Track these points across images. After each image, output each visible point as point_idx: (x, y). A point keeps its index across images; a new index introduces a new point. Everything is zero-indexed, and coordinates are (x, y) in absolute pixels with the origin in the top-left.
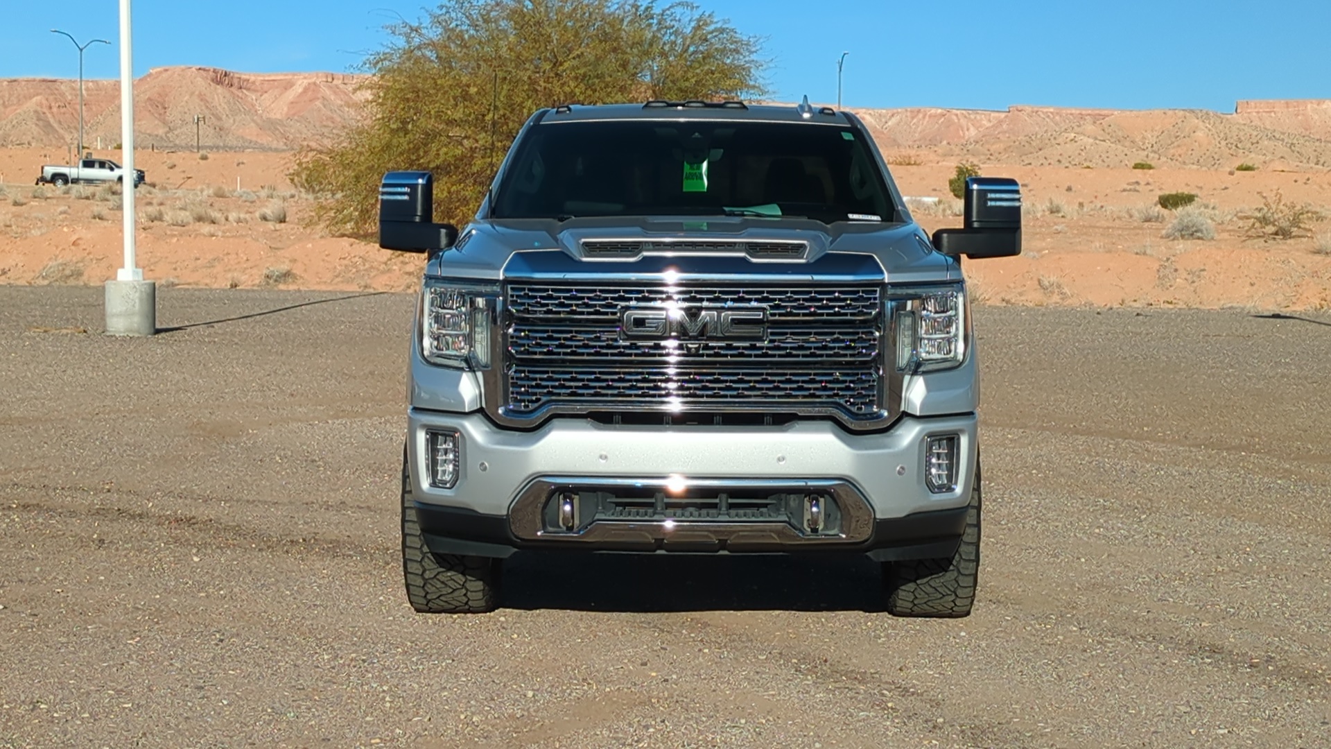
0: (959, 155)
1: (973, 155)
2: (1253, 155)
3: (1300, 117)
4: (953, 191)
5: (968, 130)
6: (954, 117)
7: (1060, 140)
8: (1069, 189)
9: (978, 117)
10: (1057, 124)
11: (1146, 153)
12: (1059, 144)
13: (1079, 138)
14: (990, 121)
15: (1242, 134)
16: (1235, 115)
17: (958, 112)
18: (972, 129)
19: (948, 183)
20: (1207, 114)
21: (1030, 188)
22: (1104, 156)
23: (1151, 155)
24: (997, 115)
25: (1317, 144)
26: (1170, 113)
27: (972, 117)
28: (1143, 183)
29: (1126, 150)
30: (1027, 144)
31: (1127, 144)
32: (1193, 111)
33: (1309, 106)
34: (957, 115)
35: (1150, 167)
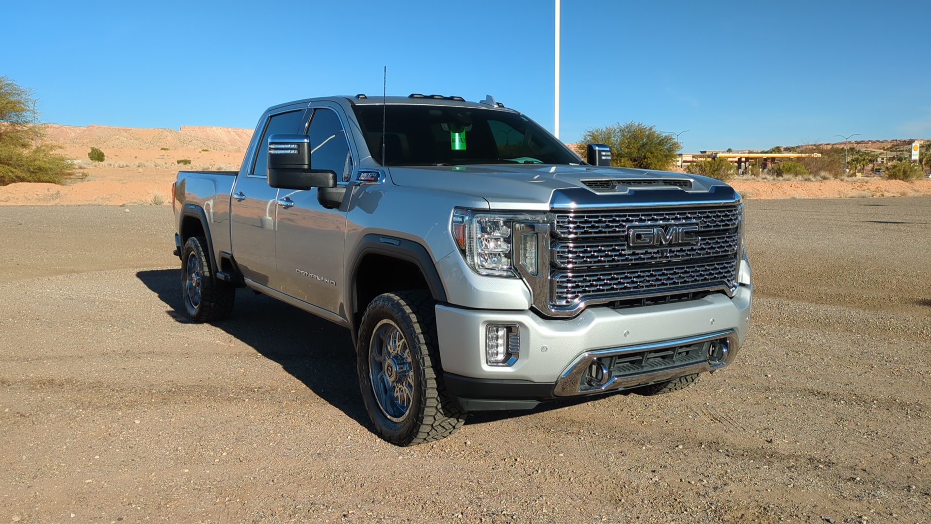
0: (69, 143)
1: (76, 144)
2: (190, 146)
3: (205, 133)
4: (90, 157)
5: (71, 134)
6: (64, 129)
7: (112, 138)
8: (136, 157)
9: (75, 129)
10: (109, 132)
11: (148, 144)
12: (112, 140)
13: (121, 138)
14: (80, 130)
15: (185, 138)
16: (180, 131)
17: (66, 127)
18: (72, 133)
19: (88, 155)
20: (171, 130)
21: (119, 157)
22: (132, 145)
23: (151, 145)
24: (83, 128)
25: (213, 142)
26: (157, 129)
27: (72, 129)
28: (166, 156)
29: (140, 143)
30: (99, 140)
31: (140, 140)
32: (165, 129)
33: (208, 129)
34: (65, 128)
35: (168, 150)
